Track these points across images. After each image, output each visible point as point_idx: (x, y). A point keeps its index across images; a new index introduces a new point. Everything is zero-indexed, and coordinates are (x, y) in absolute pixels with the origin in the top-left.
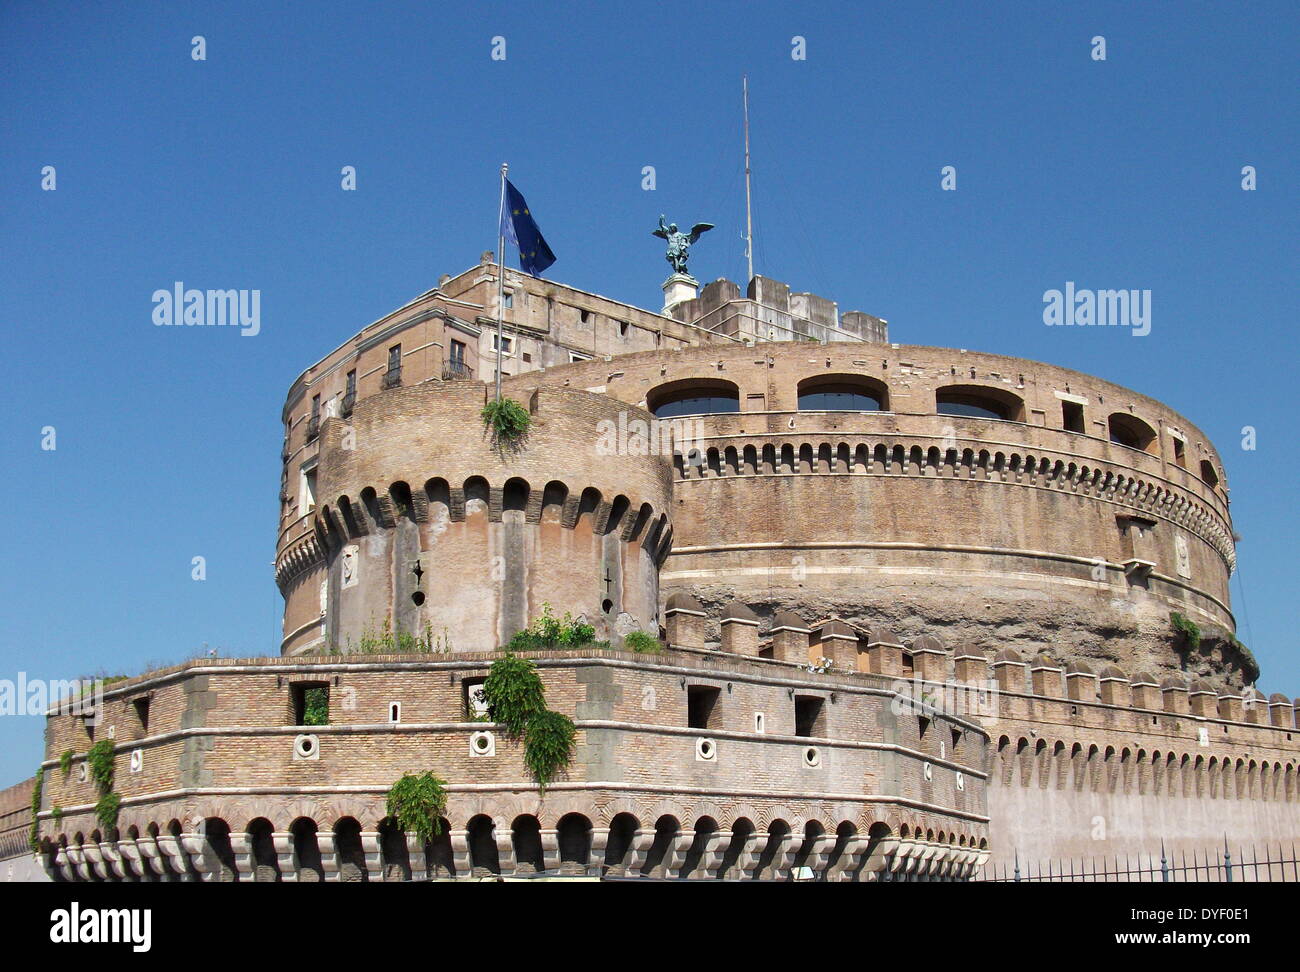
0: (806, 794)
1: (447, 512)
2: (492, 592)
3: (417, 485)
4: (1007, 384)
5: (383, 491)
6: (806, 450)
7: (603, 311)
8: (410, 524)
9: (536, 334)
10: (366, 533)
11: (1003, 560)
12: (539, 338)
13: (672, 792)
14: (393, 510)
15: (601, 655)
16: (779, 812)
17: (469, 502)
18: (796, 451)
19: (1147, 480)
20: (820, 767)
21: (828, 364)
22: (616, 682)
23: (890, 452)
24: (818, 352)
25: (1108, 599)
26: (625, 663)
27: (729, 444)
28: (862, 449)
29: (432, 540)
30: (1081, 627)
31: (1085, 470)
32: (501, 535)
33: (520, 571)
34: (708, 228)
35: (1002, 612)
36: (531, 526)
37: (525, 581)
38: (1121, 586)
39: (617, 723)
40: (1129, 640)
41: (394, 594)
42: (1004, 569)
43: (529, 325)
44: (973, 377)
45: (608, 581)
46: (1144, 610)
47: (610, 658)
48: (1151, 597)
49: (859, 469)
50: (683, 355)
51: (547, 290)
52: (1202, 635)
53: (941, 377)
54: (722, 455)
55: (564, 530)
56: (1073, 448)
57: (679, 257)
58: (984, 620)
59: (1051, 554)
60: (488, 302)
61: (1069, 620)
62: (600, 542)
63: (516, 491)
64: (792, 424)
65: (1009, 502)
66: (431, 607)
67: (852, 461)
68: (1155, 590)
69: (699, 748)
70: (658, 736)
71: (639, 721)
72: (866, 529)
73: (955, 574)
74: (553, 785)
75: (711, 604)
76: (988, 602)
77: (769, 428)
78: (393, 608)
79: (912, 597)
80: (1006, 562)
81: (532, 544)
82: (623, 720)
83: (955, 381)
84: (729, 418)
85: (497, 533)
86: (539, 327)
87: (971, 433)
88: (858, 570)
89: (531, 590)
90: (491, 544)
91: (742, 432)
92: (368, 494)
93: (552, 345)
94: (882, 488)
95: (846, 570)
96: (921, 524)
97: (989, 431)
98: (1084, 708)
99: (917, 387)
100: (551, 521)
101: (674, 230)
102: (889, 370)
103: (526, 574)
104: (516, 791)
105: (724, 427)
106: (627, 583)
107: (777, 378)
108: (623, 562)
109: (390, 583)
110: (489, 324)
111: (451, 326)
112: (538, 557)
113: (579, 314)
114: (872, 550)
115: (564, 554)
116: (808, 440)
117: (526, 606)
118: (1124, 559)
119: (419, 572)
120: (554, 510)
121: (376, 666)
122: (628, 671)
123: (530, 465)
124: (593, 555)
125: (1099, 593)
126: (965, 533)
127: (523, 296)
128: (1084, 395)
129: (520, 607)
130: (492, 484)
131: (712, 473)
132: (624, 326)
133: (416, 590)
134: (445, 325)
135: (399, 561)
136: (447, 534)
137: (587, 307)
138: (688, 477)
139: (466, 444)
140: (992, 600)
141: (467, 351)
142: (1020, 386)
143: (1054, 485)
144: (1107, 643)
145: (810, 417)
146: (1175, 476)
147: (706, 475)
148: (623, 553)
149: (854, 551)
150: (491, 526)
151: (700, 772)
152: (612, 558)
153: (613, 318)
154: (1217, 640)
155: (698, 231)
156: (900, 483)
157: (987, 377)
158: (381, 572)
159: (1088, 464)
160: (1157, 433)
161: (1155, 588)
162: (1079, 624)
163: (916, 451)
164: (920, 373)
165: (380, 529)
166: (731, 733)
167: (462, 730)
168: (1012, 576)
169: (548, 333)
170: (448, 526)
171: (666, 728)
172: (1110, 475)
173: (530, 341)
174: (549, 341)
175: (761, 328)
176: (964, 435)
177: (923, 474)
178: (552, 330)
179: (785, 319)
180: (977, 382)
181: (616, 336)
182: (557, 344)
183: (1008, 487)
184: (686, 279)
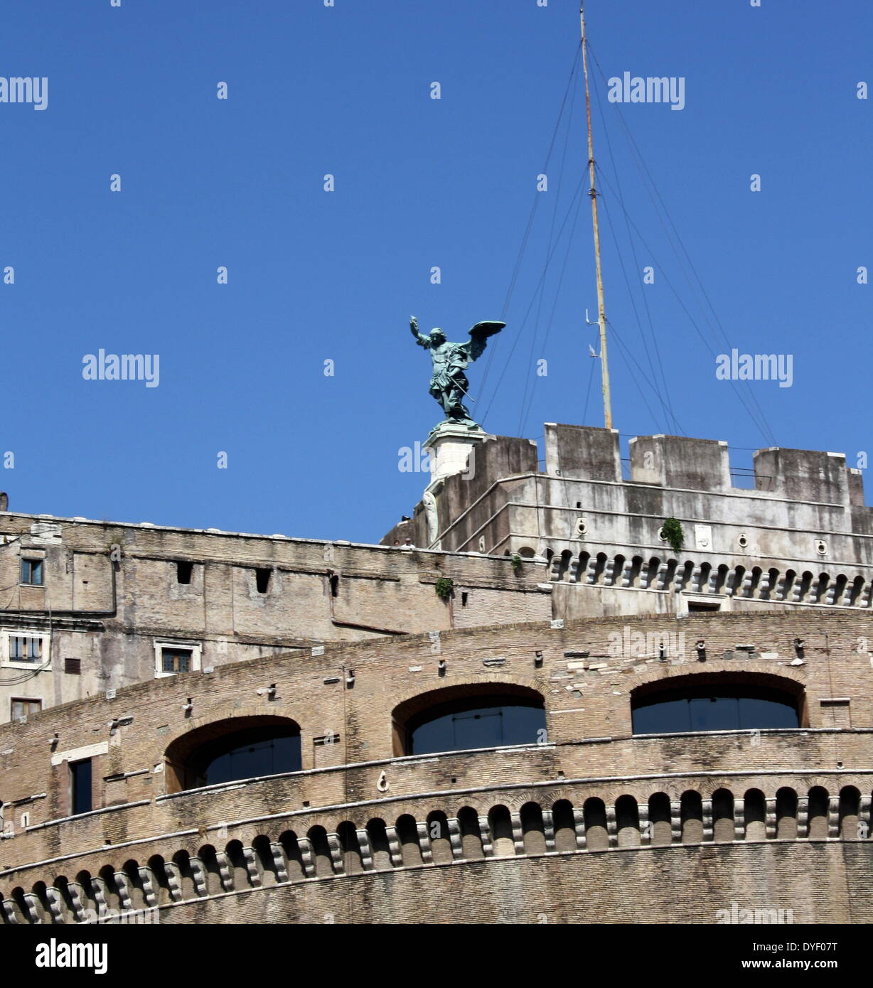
4: (772, 661)
6: (406, 826)
7: (220, 556)
9: (87, 622)
12: (94, 628)
18: (391, 831)
21: (442, 672)
23: (547, 814)
24: (424, 651)
27: (285, 827)
28: (499, 814)
34: (496, 328)
43: (77, 608)
44: (702, 659)
49: (504, 848)
50: (217, 680)
51: (109, 541)
53: (639, 669)
54: (275, 847)
57: (448, 389)
64: (383, 784)
65: (783, 877)
67: (484, 837)
77: (346, 793)
83: (667, 671)
84: (285, 784)
86: (96, 607)
87: (696, 762)
91: (306, 804)
93: (120, 636)
94: (543, 877)
97: (733, 754)
99: (597, 692)
101: (438, 340)
102: (547, 668)
105: (278, 799)
107: (361, 704)
113: (171, 571)
116: (409, 809)
127: (63, 560)
131: (269, 878)
132: (263, 577)
137: (189, 554)
138: (231, 888)
142: (798, 661)
145: (413, 767)
147: (258, 883)
153: (240, 565)
155: (482, 334)
156: (574, 864)
157: (728, 655)
164: (602, 665)
169: (114, 614)
173: (77, 636)
174: (115, 628)
175: (558, 522)
176: (684, 766)
177: (614, 843)
178: (121, 608)
179: (610, 494)
180: (710, 667)
181: (248, 597)
182: (130, 632)
183: (781, 849)
184: (460, 429)
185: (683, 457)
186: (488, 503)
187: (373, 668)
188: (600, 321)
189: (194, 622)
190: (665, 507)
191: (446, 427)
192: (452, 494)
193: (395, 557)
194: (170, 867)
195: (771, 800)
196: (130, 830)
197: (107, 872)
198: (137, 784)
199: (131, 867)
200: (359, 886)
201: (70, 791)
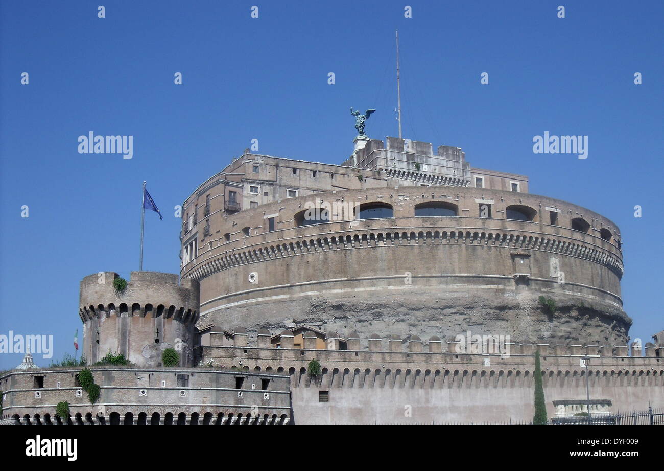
0: (179, 404)
1: (105, 314)
2: (117, 339)
3: (96, 307)
4: (450, 199)
5: (88, 308)
6: (356, 237)
7: (304, 167)
8: (96, 318)
9: (270, 183)
10: (87, 321)
11: (447, 280)
12: (271, 184)
13: (131, 406)
14: (91, 313)
16: (169, 410)
17: (110, 311)
18: (352, 238)
19: (528, 235)
20: (186, 396)
21: (367, 198)
23: (392, 235)
24: (362, 193)
25: (503, 293)
27: (325, 236)
28: (380, 235)
29: (101, 324)
30: (487, 307)
31: (491, 235)
32: (120, 321)
33: (126, 332)
34: (373, 111)
35: (444, 303)
36: (130, 318)
37: (127, 335)
38: (512, 286)
39: (112, 387)
40: (515, 311)
41: (92, 340)
42: (447, 284)
43: (267, 179)
44: (433, 198)
45: (157, 332)
46: (525, 296)
48: (530, 289)
49: (381, 244)
50: (307, 199)
51: (275, 162)
52: (560, 305)
53: (417, 200)
54: (322, 241)
55: (141, 318)
56: (484, 225)
57: (360, 127)
58: (435, 307)
59: (471, 275)
60: (247, 172)
61: (479, 304)
62: (154, 320)
63: (123, 307)
64: (351, 226)
65: (451, 253)
66: (101, 345)
67: (376, 241)
68: (533, 285)
69: (141, 392)
71: (120, 385)
72: (383, 270)
73: (423, 288)
74: (95, 404)
75: (317, 306)
76: (437, 300)
77: (341, 228)
78: (92, 345)
79: (401, 299)
80: (449, 280)
81: (130, 323)
82: (115, 385)
83: (424, 201)
84: (325, 225)
85: (119, 321)
86: (271, 179)
87: (430, 224)
88: (379, 288)
90: (117, 324)
91: (331, 231)
93: (278, 187)
94: (391, 251)
95: (374, 289)
96: (408, 266)
97: (440, 222)
98: (415, 355)
99: (406, 205)
100: (136, 315)
101: (358, 114)
102: (393, 199)
103: (128, 333)
104: (87, 406)
105: (323, 230)
106: (166, 332)
108: (164, 326)
109: (91, 336)
110: (247, 182)
111: (229, 186)
112: (132, 327)
113: (291, 170)
114: (385, 279)
115: (141, 325)
116: (357, 233)
117: (128, 343)
118: (513, 274)
119: (98, 333)
120: (137, 312)
123: (128, 299)
124: (151, 325)
125: (498, 290)
126: (428, 269)
127: (264, 166)
128: (492, 199)
129: (126, 344)
130: (116, 306)
131: (319, 249)
132: (314, 173)
133: (97, 339)
134: (225, 185)
135: (94, 329)
136: (105, 321)
137: (296, 167)
139: (108, 293)
140: (439, 298)
141: (237, 195)
142: (457, 200)
143: (475, 243)
144: (502, 313)
146: (549, 230)
148: (164, 323)
149: (378, 280)
150: (117, 318)
151: (140, 399)
152: (159, 325)
153: (309, 170)
154: (573, 306)
155: (369, 113)
156: (399, 248)
157: (440, 197)
158: (90, 333)
159: (492, 232)
160: (538, 211)
161: (533, 284)
162: (485, 306)
163: (404, 234)
164: (407, 199)
165: (89, 319)
166: (152, 388)
167: (74, 389)
168: (451, 286)
169: (276, 181)
170: (106, 318)
172: (505, 236)
173: (267, 186)
174: (277, 185)
175: (389, 162)
176: (427, 225)
177: (409, 244)
178: (278, 180)
179: (402, 156)
180: (435, 200)
181: (310, 178)
182: (280, 186)
183: (451, 246)
184: (363, 137)
185: (421, 147)
186: (371, 156)
187: (349, 197)
188: (399, 111)
189: (296, 184)
190: (416, 159)
191: (359, 136)
192: (361, 154)
193: (348, 169)
194: (295, 245)
195: (449, 234)
196: (284, 236)
197: (278, 246)
198: (286, 224)
199: (284, 245)
200: (344, 252)
201: (268, 225)
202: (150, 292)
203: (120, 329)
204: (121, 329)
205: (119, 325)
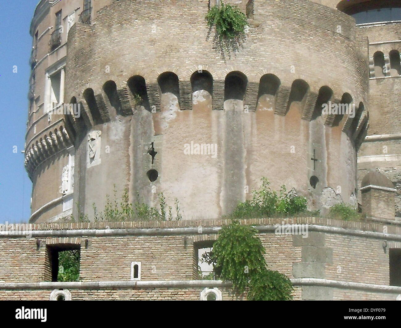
1: (177, 102)
2: (215, 169)
3: (151, 79)
5: (122, 84)
8: (145, 112)
10: (108, 120)
14: (131, 100)
15: (314, 221)
17: (195, 93)
22: (327, 245)
26: (335, 229)
29: (164, 126)
32: (223, 120)
33: (238, 152)
36: (249, 113)
37: (243, 160)
39: (329, 281)
41: (132, 172)
45: (315, 160)
47: (322, 225)
55: (277, 116)
62: (307, 127)
63: (236, 84)
66: (163, 182)
70: (363, 292)
71: (346, 279)
78: (131, 183)
81: (250, 129)
82: (333, 278)
85: (220, 119)
89: (248, 167)
90: (214, 128)
92: (110, 87)
100: (265, 108)
103: (245, 154)
106: (331, 162)
108: (327, 144)
109: (128, 162)
112: (255, 139)
115: (277, 137)
117: (245, 181)
119: (153, 153)
120: (268, 99)
121: (120, 231)
122: (338, 236)
123: (247, 61)
124: (302, 138)
129: (239, 182)
130: (215, 77)
133: (151, 168)
135: (136, 142)
136: (176, 120)
139: (193, 43)
148: (327, 136)
150: (214, 113)
152: (318, 141)
158: (120, 153)
165: (120, 116)
167: (193, 286)
170: (178, 113)
171: (370, 286)
202: (302, 49)
203: (223, 142)
204: (227, 142)
205: (219, 131)
